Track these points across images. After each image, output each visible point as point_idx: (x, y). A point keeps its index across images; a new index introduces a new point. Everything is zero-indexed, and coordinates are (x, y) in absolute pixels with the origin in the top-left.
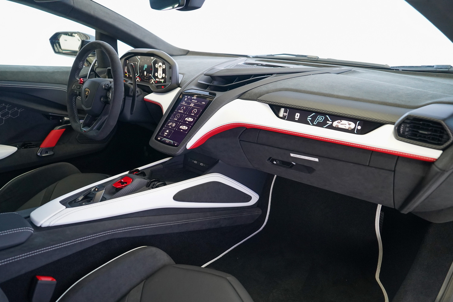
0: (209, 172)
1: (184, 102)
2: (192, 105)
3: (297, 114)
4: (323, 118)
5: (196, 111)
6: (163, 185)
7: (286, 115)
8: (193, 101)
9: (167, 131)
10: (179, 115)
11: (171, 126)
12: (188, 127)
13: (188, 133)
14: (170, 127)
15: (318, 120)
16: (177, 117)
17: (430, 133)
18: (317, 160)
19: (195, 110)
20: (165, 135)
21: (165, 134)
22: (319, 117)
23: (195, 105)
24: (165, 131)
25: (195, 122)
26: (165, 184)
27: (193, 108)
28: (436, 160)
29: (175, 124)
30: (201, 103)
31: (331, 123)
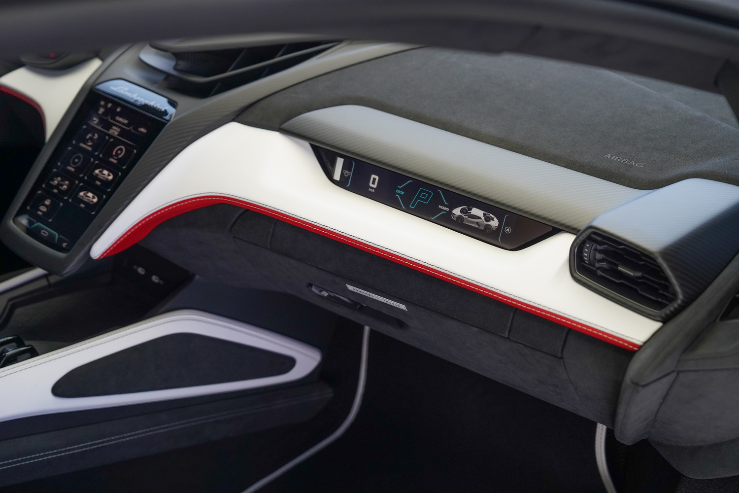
0: (166, 307)
1: (96, 120)
2: (115, 131)
3: (373, 176)
4: (429, 194)
5: (120, 151)
6: (28, 355)
7: (349, 176)
8: (118, 118)
9: (47, 202)
10: (79, 158)
11: (57, 187)
12: (100, 198)
13: (97, 213)
14: (56, 191)
15: (418, 198)
16: (74, 163)
17: (639, 274)
18: (403, 307)
19: (121, 149)
20: (40, 213)
21: (41, 211)
22: (422, 191)
23: (123, 133)
24: (40, 201)
25: (116, 183)
26: (33, 353)
27: (117, 142)
28: (640, 347)
29: (67, 182)
30: (136, 129)
31: (447, 209)
